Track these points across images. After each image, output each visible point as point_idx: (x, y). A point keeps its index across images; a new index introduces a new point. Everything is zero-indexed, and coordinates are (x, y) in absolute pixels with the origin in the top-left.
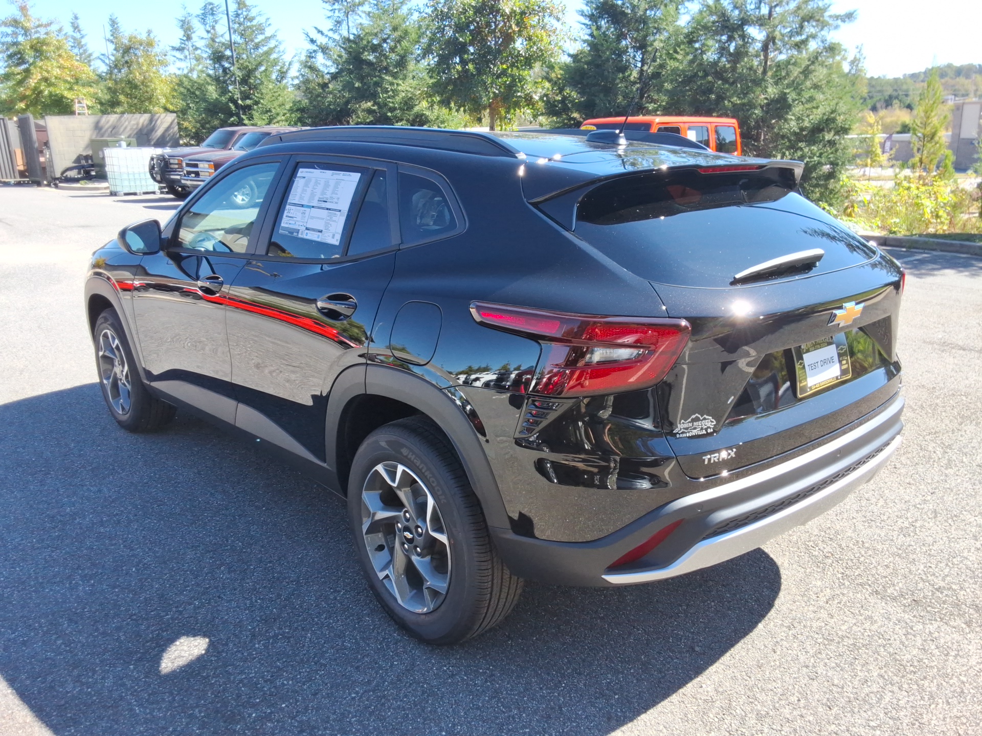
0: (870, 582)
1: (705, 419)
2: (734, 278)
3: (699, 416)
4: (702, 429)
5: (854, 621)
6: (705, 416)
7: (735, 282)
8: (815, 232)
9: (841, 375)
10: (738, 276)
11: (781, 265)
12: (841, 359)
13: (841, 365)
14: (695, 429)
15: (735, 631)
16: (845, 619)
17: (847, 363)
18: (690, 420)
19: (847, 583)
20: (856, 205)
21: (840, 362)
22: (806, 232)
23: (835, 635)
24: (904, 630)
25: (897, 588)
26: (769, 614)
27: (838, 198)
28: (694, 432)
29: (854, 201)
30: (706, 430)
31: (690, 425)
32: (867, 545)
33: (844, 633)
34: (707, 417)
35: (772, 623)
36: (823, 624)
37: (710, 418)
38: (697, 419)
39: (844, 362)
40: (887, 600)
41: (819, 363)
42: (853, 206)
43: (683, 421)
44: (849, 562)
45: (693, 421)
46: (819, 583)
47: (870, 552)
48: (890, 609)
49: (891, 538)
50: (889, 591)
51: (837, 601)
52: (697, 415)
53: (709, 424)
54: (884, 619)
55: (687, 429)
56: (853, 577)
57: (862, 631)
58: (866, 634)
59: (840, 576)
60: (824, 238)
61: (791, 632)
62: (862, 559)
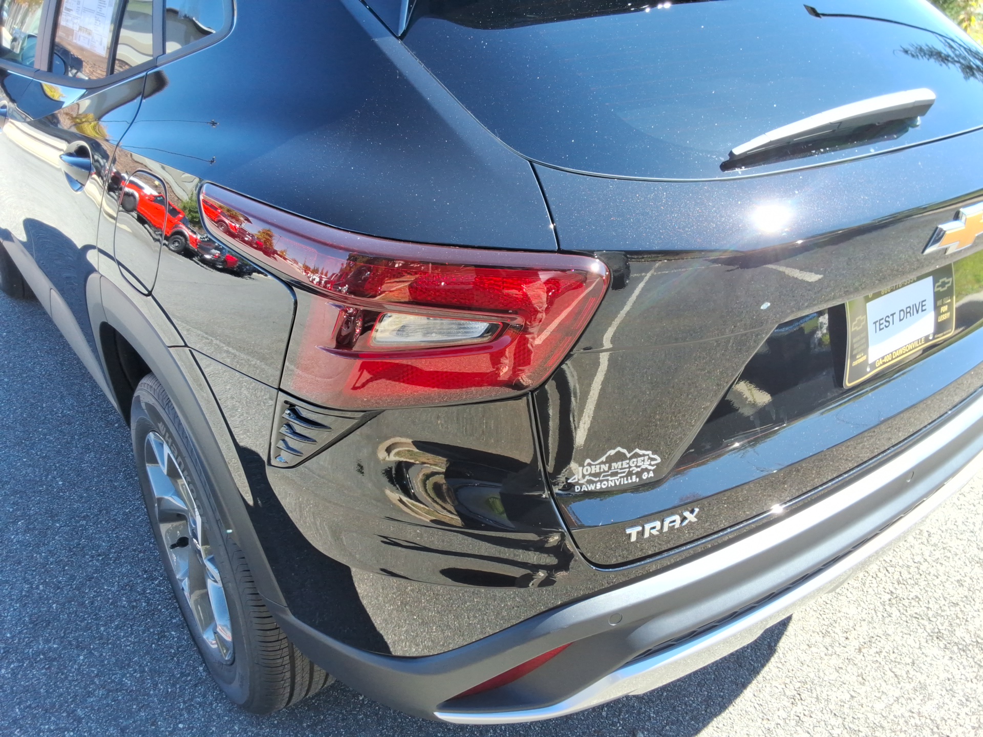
0: (930, 613)
1: (637, 456)
2: (731, 154)
3: (625, 451)
4: (630, 474)
5: (897, 693)
6: (637, 450)
7: (732, 163)
8: (921, 50)
9: (934, 334)
10: (738, 151)
11: (840, 123)
12: (939, 303)
13: (938, 313)
14: (615, 474)
15: (709, 699)
16: (884, 688)
17: (950, 309)
18: (604, 459)
19: (895, 613)
20: (973, 18)
21: (937, 308)
22: (906, 52)
23: (862, 721)
24: (974, 718)
25: (971, 628)
26: (766, 669)
27: (952, 9)
28: (612, 482)
29: (972, 13)
30: (639, 474)
31: (605, 467)
32: (934, 540)
33: (878, 719)
34: (641, 452)
35: (768, 689)
36: (848, 697)
37: (649, 453)
38: (620, 457)
39: (944, 309)
40: (953, 652)
41: (896, 317)
42: (969, 20)
43: (588, 461)
44: (904, 571)
45: (610, 460)
46: (852, 610)
47: (937, 554)
48: (955, 672)
49: (971, 527)
50: (958, 633)
51: (875, 650)
52: (619, 449)
53: (646, 465)
54: (944, 692)
55: (596, 475)
56: (906, 602)
57: (907, 714)
58: (912, 721)
59: (886, 597)
60: (932, 60)
61: (795, 708)
62: (924, 567)
